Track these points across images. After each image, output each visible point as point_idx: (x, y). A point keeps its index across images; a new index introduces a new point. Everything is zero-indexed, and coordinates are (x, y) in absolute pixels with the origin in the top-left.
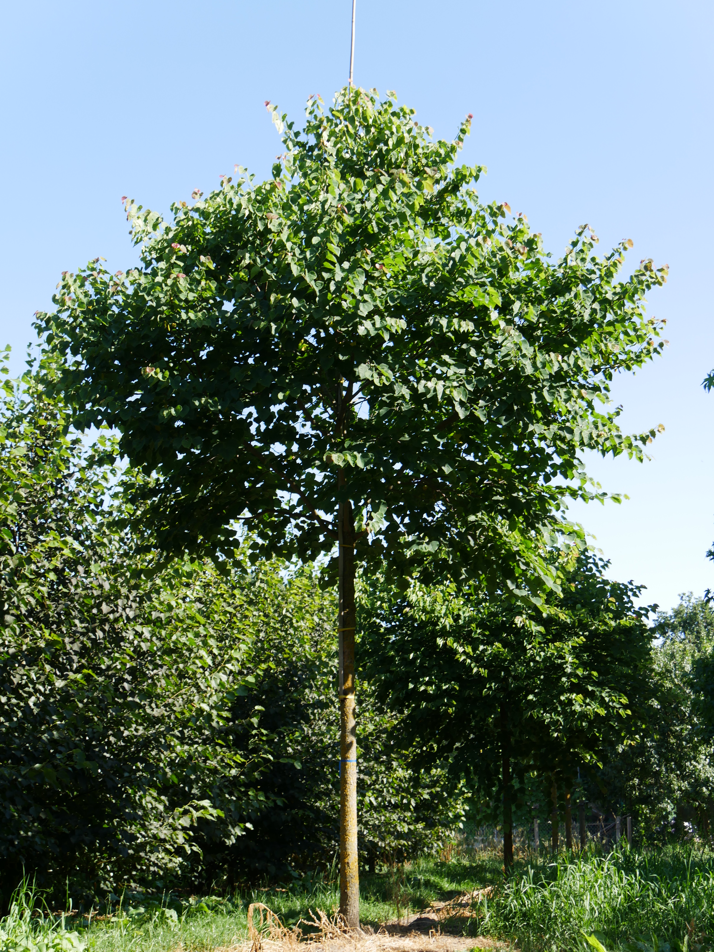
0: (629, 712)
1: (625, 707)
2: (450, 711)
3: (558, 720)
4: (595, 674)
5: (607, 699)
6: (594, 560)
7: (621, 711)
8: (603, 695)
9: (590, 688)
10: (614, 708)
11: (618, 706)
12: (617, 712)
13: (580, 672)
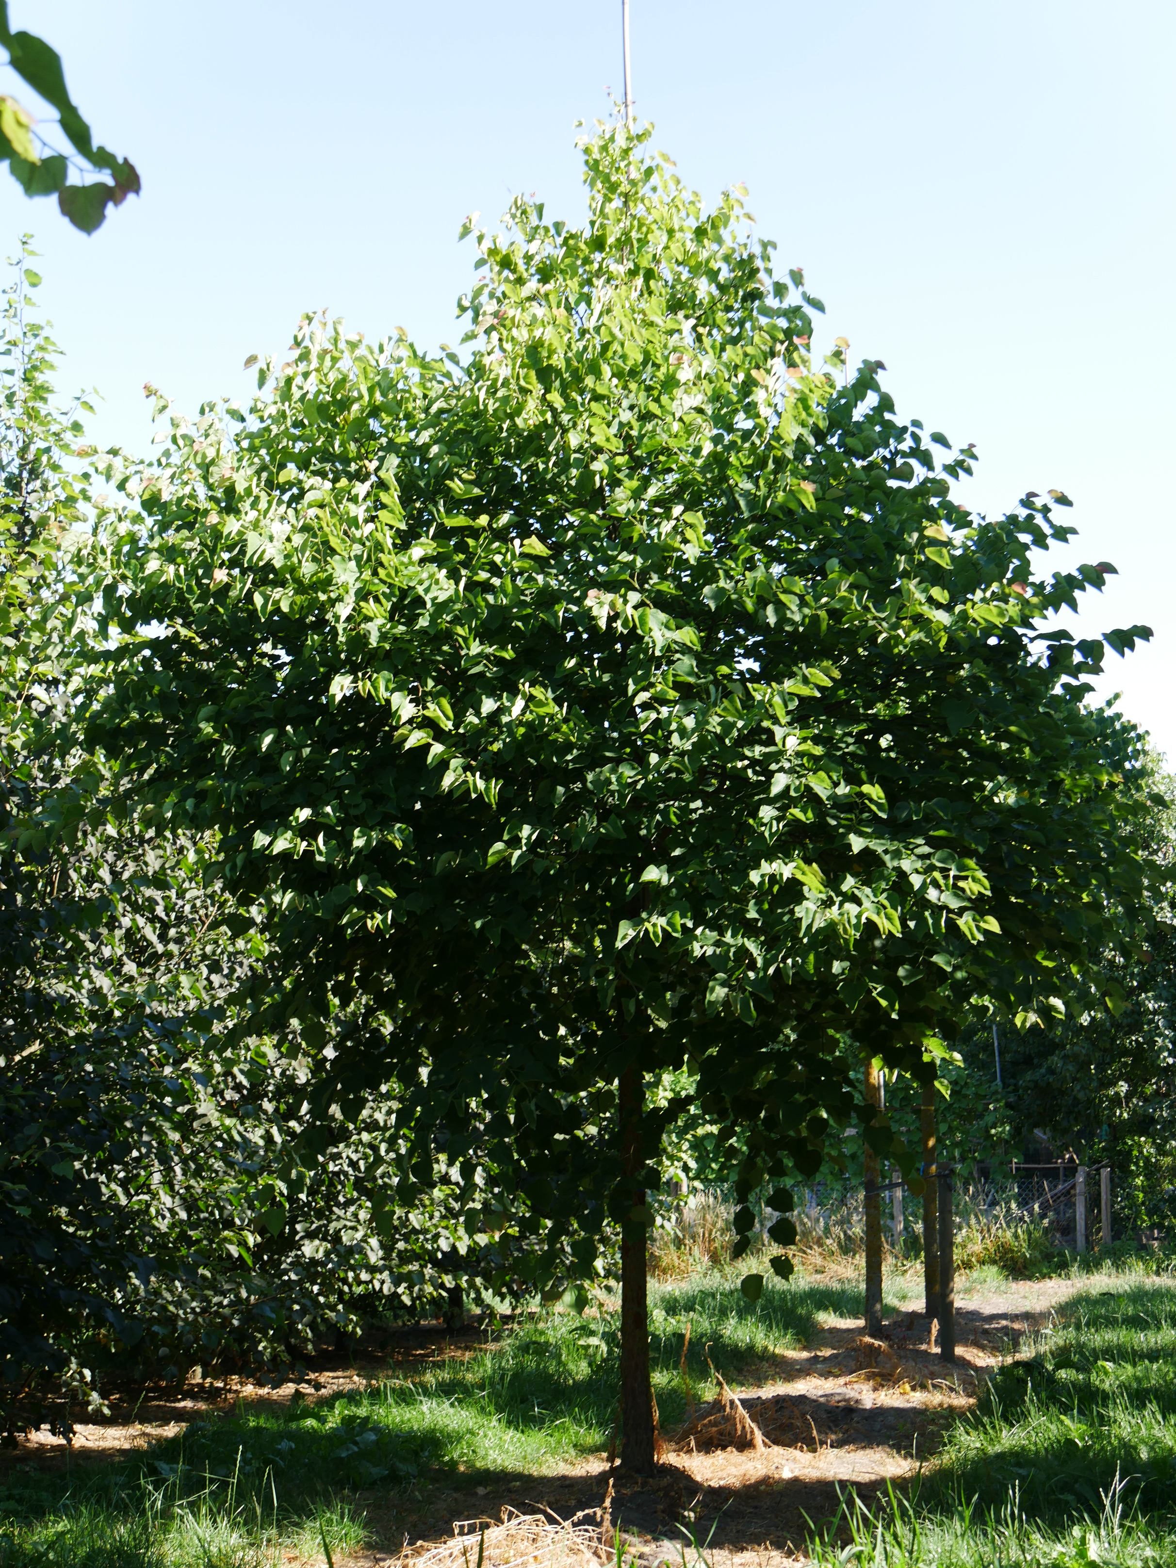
0: (993, 925)
1: (979, 906)
2: (374, 922)
3: (743, 952)
4: (874, 791)
5: (916, 881)
6: (916, 438)
7: (965, 922)
8: (906, 865)
9: (857, 844)
10: (938, 909)
11: (954, 904)
12: (952, 926)
13: (820, 784)
